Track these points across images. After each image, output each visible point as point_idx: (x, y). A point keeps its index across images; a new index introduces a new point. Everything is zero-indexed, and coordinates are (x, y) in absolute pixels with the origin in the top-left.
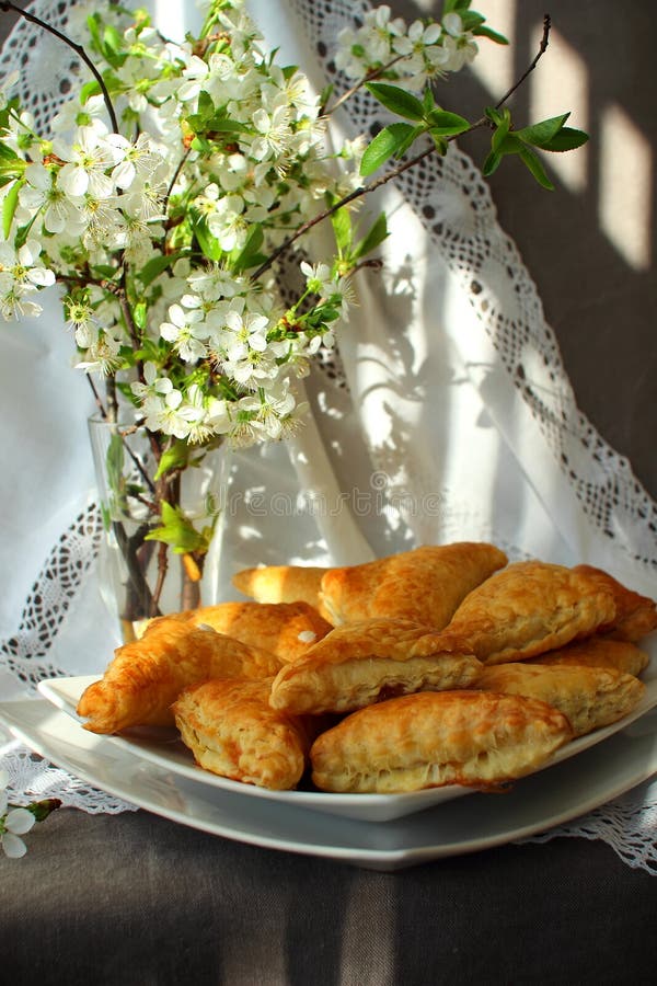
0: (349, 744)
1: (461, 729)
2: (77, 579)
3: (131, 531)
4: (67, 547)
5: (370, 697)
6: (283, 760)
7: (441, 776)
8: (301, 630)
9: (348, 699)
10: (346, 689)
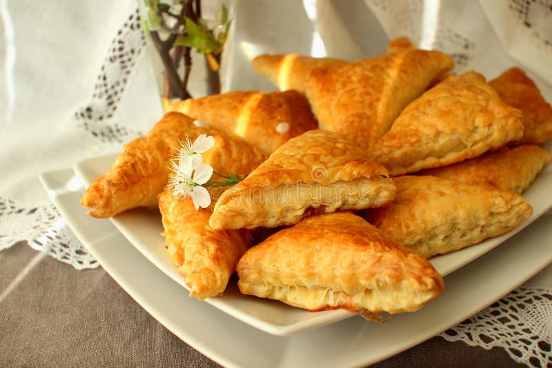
0: (266, 264)
1: (350, 272)
2: (132, 62)
3: (164, 36)
4: (122, 40)
5: (296, 216)
6: (210, 275)
7: (335, 300)
8: (280, 121)
9: (275, 219)
10: (275, 210)
